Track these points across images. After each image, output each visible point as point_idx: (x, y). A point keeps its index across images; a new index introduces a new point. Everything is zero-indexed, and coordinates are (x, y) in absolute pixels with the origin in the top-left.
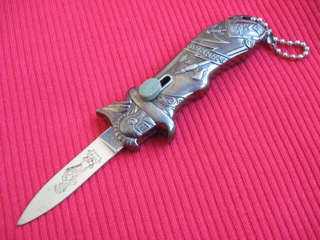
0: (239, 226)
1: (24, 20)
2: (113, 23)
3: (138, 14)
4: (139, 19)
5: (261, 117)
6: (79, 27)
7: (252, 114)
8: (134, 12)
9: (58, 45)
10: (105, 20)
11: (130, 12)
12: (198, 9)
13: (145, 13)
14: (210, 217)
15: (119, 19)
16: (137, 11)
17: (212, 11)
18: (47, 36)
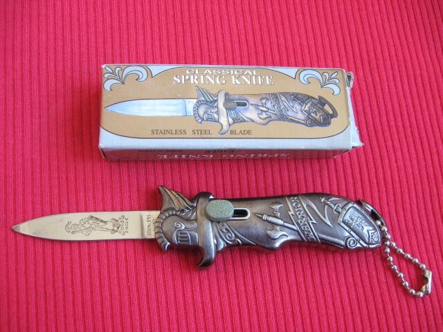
0: (378, 292)
1: (179, 14)
2: (282, 41)
3: (311, 35)
4: (312, 42)
5: (419, 187)
6: (243, 37)
7: (411, 181)
8: (306, 32)
9: (217, 54)
10: (274, 35)
11: (303, 31)
12: (378, 44)
13: (319, 36)
14: (351, 279)
15: (289, 37)
16: (310, 31)
17: (393, 49)
18: (205, 41)
